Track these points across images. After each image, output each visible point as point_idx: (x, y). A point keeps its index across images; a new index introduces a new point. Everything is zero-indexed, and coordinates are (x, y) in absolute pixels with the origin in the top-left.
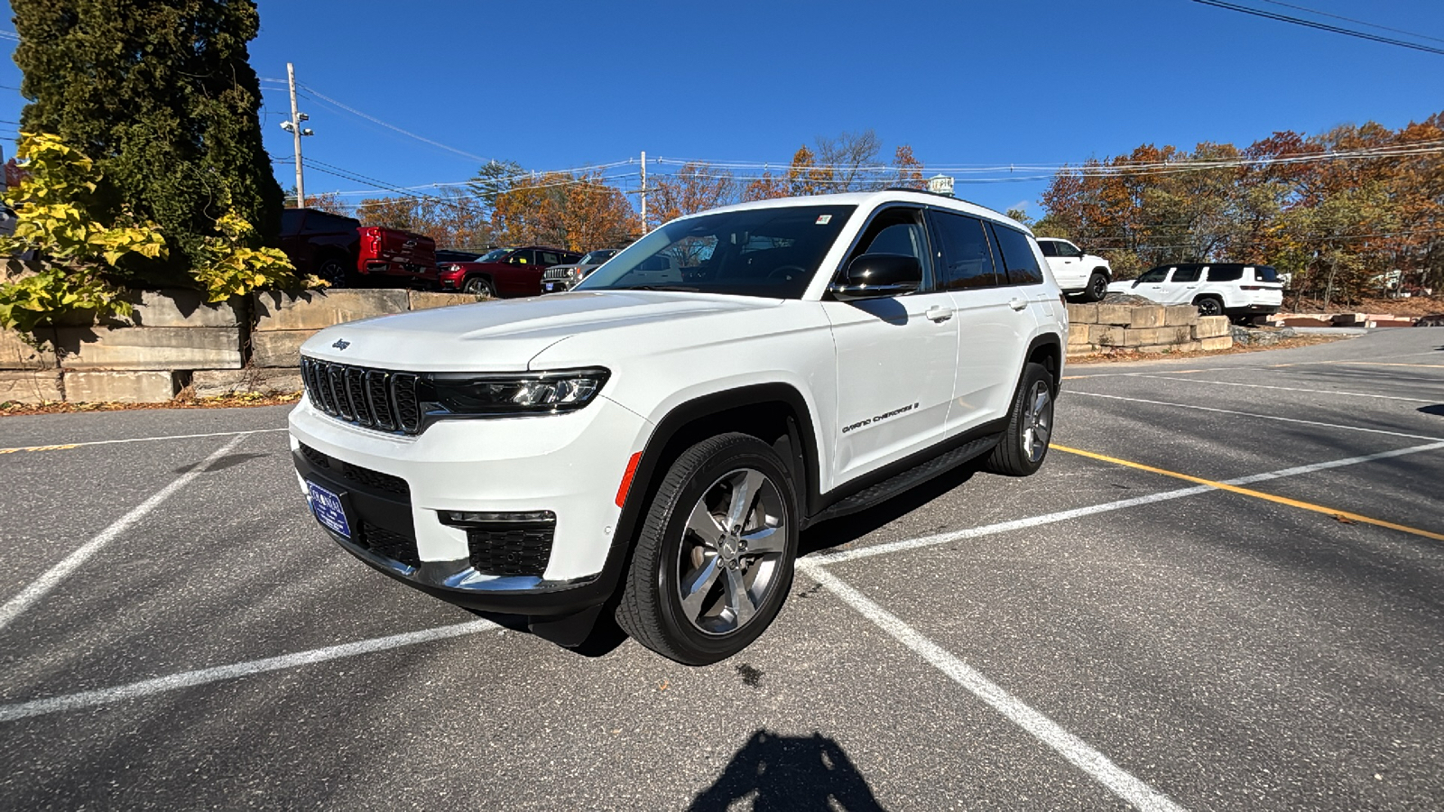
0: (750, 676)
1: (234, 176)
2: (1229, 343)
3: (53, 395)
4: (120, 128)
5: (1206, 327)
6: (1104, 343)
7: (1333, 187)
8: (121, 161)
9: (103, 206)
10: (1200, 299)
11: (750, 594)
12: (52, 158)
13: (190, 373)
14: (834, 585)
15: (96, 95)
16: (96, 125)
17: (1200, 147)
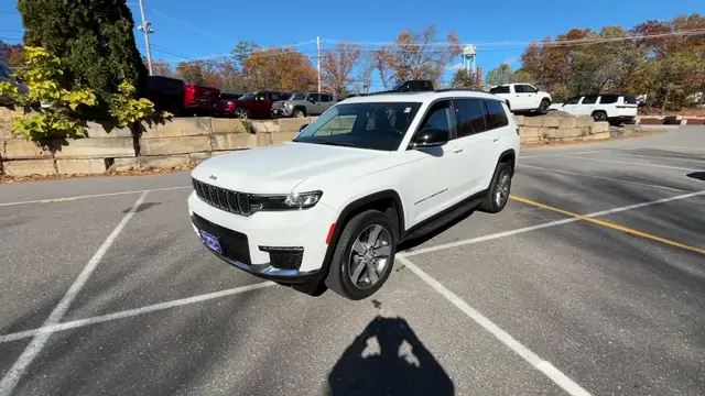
0: (377, 304)
1: (125, 64)
2: (607, 135)
3: (52, 171)
4: (70, 42)
5: (597, 128)
6: (545, 136)
7: (672, 49)
8: (73, 58)
9: (67, 81)
10: (595, 113)
11: (376, 272)
12: (41, 59)
13: (112, 159)
14: (410, 266)
15: (57, 27)
16: (59, 41)
17: (604, 29)
